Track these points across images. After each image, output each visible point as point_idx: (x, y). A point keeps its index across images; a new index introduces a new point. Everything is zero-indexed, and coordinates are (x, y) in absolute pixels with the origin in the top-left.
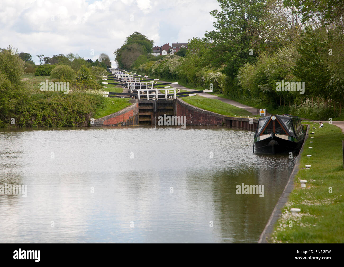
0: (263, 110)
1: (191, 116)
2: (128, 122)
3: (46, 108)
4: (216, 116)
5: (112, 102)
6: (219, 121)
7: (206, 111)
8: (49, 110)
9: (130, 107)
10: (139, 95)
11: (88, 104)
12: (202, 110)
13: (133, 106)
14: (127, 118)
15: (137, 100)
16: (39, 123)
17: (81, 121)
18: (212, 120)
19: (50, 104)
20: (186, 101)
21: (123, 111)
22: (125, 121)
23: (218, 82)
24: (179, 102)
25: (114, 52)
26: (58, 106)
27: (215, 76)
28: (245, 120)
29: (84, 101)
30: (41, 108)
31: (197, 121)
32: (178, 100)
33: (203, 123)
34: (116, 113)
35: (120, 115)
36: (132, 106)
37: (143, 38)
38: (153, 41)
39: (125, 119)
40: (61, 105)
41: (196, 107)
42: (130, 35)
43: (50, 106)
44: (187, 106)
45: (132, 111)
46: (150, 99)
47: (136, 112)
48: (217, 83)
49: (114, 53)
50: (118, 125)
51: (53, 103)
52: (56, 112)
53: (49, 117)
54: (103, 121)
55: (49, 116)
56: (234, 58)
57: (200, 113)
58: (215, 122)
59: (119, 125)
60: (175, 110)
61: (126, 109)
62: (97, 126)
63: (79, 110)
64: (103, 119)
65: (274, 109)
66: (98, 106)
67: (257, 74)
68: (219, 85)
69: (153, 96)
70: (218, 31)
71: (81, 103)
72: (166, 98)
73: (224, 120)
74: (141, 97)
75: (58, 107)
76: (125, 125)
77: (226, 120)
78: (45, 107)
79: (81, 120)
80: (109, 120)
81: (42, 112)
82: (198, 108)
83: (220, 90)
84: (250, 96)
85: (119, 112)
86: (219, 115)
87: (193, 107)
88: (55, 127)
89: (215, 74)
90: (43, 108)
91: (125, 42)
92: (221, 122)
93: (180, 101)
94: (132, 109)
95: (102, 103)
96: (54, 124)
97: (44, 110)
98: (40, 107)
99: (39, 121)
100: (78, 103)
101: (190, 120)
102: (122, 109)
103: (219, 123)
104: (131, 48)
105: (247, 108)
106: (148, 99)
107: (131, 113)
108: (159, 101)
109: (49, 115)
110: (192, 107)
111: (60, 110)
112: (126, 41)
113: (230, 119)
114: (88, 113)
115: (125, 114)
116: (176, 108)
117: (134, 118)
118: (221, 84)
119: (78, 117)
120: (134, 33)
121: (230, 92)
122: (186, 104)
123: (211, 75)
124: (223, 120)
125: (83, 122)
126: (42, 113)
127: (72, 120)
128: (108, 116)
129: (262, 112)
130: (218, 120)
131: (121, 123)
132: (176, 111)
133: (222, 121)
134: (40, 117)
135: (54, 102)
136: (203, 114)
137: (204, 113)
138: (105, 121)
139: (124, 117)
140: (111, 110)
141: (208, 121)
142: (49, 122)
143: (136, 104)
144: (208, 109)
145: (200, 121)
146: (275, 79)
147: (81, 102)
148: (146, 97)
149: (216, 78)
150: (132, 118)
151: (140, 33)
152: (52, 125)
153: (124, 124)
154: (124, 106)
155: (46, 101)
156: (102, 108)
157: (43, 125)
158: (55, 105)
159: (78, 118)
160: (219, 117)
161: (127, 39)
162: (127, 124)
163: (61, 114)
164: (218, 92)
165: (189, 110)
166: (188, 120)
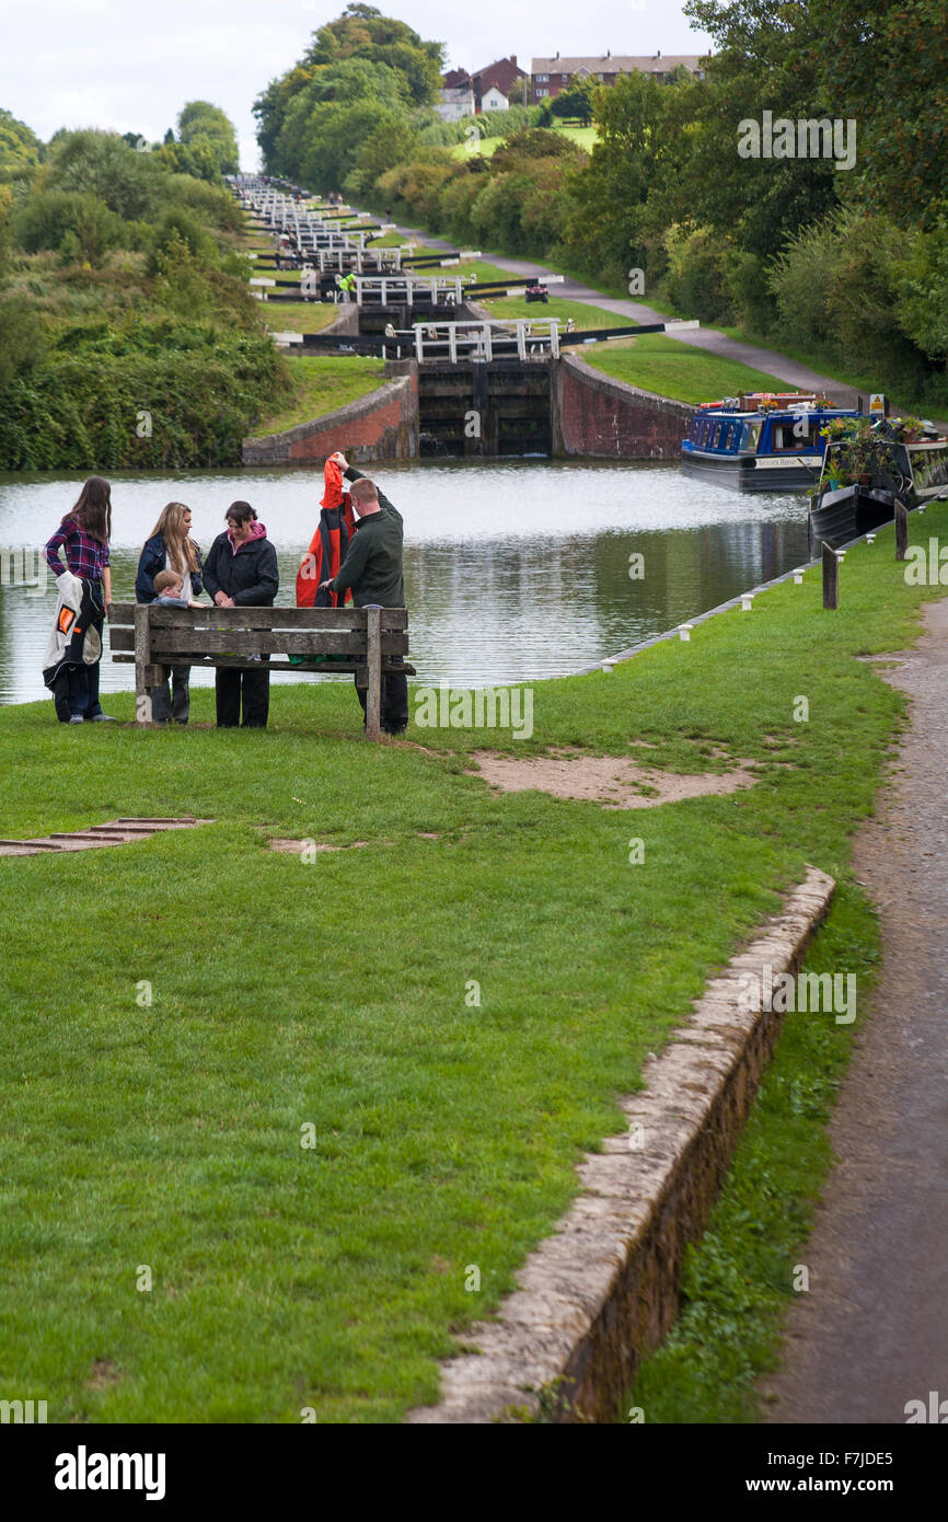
0: (877, 400)
1: (615, 423)
2: (381, 448)
7: (671, 401)
9: (388, 391)
10: (419, 344)
13: (398, 385)
15: (412, 362)
21: (361, 404)
22: (369, 443)
24: (571, 371)
31: (639, 441)
32: (565, 360)
33: (661, 449)
35: (352, 423)
36: (393, 388)
39: (369, 435)
41: (633, 390)
44: (601, 383)
45: (398, 406)
46: (463, 357)
47: (411, 408)
54: (288, 444)
57: (649, 410)
60: (556, 398)
61: (374, 399)
62: (265, 464)
64: (287, 435)
69: (474, 346)
72: (522, 354)
74: (427, 351)
80: (311, 439)
82: (640, 393)
87: (623, 389)
93: (573, 367)
94: (394, 396)
101: (613, 438)
106: (454, 357)
107: (393, 413)
108: (496, 364)
110: (620, 390)
115: (371, 415)
116: (560, 394)
117: (403, 432)
122: (596, 378)
128: (306, 425)
129: (874, 407)
132: (561, 402)
136: (661, 413)
137: (664, 411)
138: (295, 442)
139: (367, 427)
143: (406, 378)
144: (679, 397)
145: (649, 441)
148: (445, 350)
150: (397, 432)
162: (375, 454)
165: (609, 401)
166: (603, 435)
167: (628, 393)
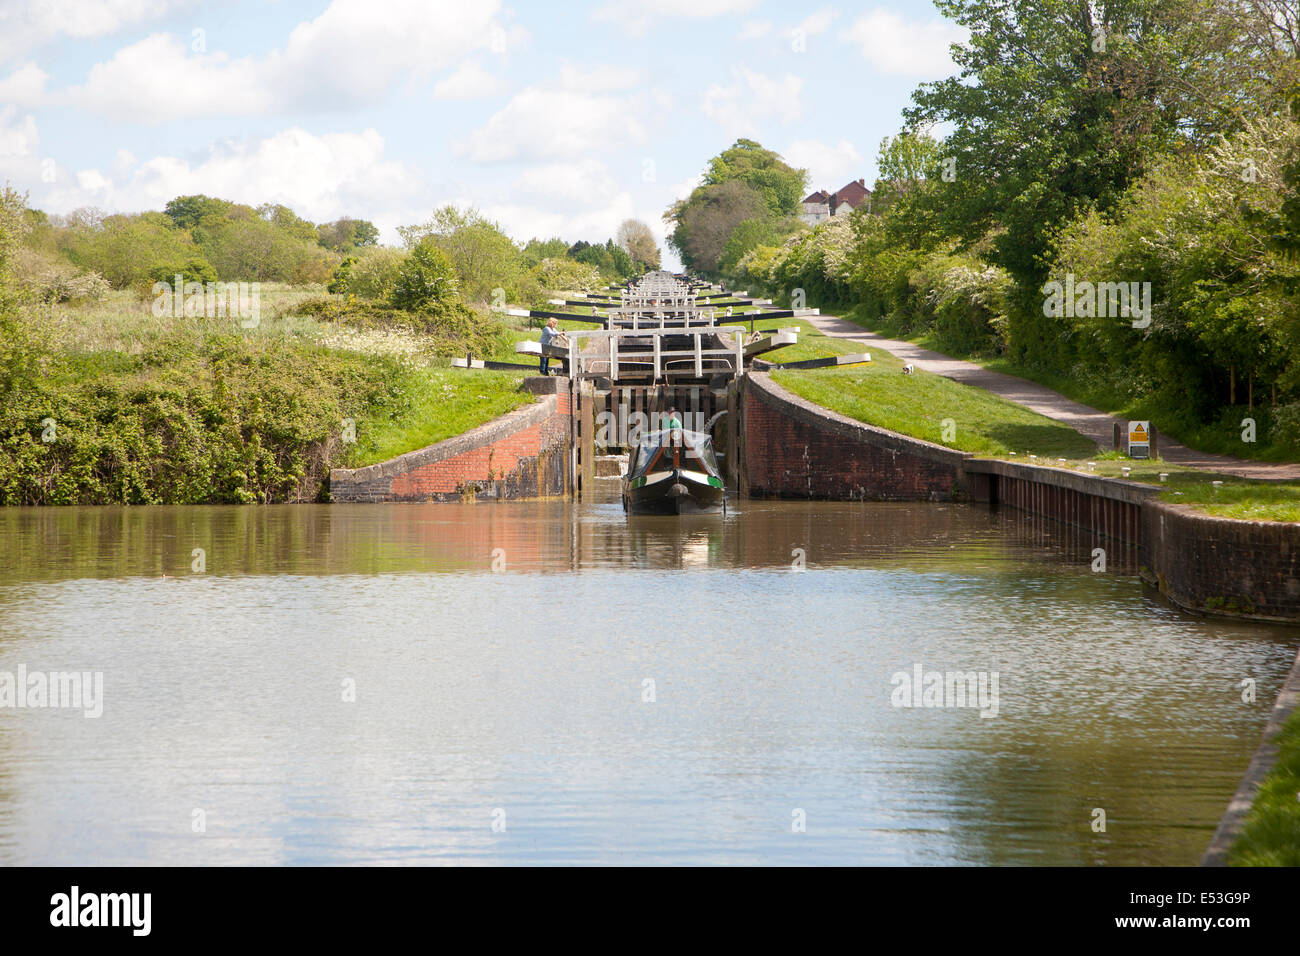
0: (1139, 429)
1: (805, 456)
2: (511, 484)
3: (123, 419)
4: (924, 453)
5: (442, 390)
6: (935, 480)
7: (875, 429)
8: (134, 427)
9: (524, 414)
11: (322, 398)
12: (858, 424)
13: (539, 407)
14: (506, 465)
15: (559, 378)
16: (83, 486)
17: (284, 479)
18: (904, 472)
19: (141, 399)
20: (785, 386)
21: (487, 429)
22: (497, 478)
23: (986, 306)
24: (756, 389)
25: (663, 214)
26: (181, 405)
27: (974, 283)
28: (1043, 476)
29: (309, 383)
30: (99, 418)
31: (836, 478)
32: (751, 381)
33: (862, 489)
34: (455, 440)
35: (471, 448)
36: (532, 408)
37: (767, 161)
38: (804, 171)
39: (496, 469)
40: (195, 401)
41: (829, 414)
42: (721, 152)
43: (143, 408)
44: (791, 406)
45: (535, 432)
47: (556, 435)
48: (983, 310)
49: (665, 216)
50: (463, 497)
51: (153, 394)
52: (169, 436)
53: (130, 459)
54: (389, 477)
55: (132, 455)
56: (1034, 194)
57: (849, 440)
58: (918, 482)
59: (468, 499)
61: (504, 422)
62: (359, 502)
63: (277, 427)
64: (392, 466)
65: (1203, 422)
66: (374, 408)
67: (1119, 259)
68: (992, 321)
70: (973, 81)
71: (290, 392)
73: (960, 472)
75: (176, 411)
76: (499, 495)
77: (970, 474)
78: (116, 410)
79: (285, 474)
80: (420, 472)
81: (100, 435)
82: (837, 417)
83: (994, 339)
84: (1101, 364)
85: (466, 437)
86: (935, 451)
87: (817, 412)
88: (160, 503)
89: (977, 274)
90: (106, 419)
91: (703, 175)
92: (947, 481)
93: (759, 387)
94: (533, 422)
95: (394, 396)
96: (157, 489)
97: (110, 425)
98: (92, 409)
99: (83, 476)
100: (275, 391)
101: (804, 474)
102: (486, 422)
103: (938, 487)
104: (721, 198)
105: (1084, 417)
107: (531, 439)
109: (131, 448)
110: (814, 414)
111: (184, 425)
112: (708, 172)
113: (987, 471)
114: (323, 440)
115: (498, 444)
116: (745, 418)
117: (544, 463)
118: (998, 316)
119: (271, 457)
120: (735, 145)
121: (1029, 349)
122: (785, 399)
123: (958, 278)
124: (954, 475)
125: (292, 483)
126: (98, 443)
127: (238, 473)
128: (413, 455)
129: (1136, 438)
130: (932, 474)
131: (478, 489)
132: (746, 429)
133: (949, 478)
134: (90, 459)
135: (158, 387)
136: (862, 444)
137: (866, 441)
138: (399, 475)
139: (494, 457)
140: (435, 427)
141: (887, 479)
142: (130, 482)
143: (552, 397)
144: (887, 422)
145: (848, 478)
146: (1199, 278)
147: (288, 386)
149: (980, 290)
150: (535, 463)
151: (760, 143)
152: (146, 494)
153: (492, 493)
154: (495, 406)
155: (125, 384)
156: (393, 417)
157: (100, 495)
158: (160, 404)
159: (271, 464)
160: (935, 457)
161: (710, 166)
162: (505, 491)
163: (189, 443)
164: (986, 351)
165: (799, 428)
166: (792, 472)
167: (824, 418)
